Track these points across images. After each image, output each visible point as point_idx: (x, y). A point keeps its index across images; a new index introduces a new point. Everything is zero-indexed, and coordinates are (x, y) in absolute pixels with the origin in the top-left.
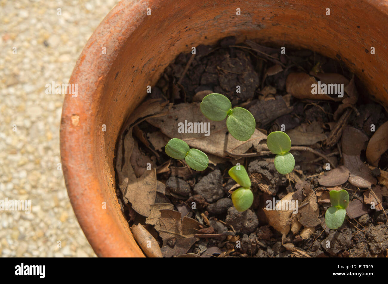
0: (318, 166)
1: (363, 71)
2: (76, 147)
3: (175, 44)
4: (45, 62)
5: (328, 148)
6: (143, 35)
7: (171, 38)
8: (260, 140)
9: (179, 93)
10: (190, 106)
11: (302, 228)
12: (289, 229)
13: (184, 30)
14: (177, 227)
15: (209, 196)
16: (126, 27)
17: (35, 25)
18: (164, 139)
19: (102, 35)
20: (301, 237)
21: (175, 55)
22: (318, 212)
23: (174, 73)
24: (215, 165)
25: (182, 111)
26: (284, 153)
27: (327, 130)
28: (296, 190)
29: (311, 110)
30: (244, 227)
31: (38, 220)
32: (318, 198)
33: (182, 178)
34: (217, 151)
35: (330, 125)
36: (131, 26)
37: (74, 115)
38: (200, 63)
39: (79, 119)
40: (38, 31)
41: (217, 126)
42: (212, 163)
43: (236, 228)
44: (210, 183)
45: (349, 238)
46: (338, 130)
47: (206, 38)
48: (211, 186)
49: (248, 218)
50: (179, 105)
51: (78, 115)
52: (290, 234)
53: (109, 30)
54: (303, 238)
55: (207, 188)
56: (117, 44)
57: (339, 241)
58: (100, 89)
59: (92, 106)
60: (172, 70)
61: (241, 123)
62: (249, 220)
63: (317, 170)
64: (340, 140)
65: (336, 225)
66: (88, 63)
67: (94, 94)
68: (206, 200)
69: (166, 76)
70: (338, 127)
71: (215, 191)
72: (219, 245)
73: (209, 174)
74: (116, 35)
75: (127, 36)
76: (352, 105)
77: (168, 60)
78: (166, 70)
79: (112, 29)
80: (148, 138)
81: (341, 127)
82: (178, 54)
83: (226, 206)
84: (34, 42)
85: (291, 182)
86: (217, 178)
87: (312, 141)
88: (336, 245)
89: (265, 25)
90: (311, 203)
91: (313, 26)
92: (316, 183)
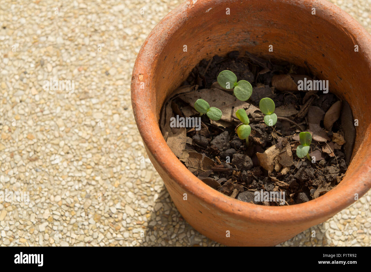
0: (292, 131)
1: (321, 72)
2: (141, 93)
3: (200, 50)
4: (106, 85)
5: (298, 119)
6: (182, 35)
7: (198, 44)
8: (254, 111)
9: (202, 83)
10: (209, 91)
11: (282, 168)
12: (273, 168)
13: (207, 40)
14: (199, 164)
15: (220, 147)
16: (173, 27)
17: (100, 61)
18: (191, 111)
19: (158, 30)
20: (281, 174)
21: (200, 60)
22: (292, 158)
23: (198, 72)
24: (225, 128)
25: (203, 93)
26: (270, 113)
27: (298, 109)
28: (278, 142)
29: (288, 96)
30: (244, 166)
31: (99, 186)
32: (292, 147)
33: (203, 135)
34: (226, 118)
35: (301, 106)
36: (175, 26)
37: (140, 74)
38: (215, 66)
39: (143, 77)
40: (102, 65)
41: (226, 103)
42: (223, 126)
43: (238, 167)
44: (222, 139)
45: (312, 173)
46: (305, 108)
47: (220, 50)
48: (222, 140)
49: (246, 160)
50: (202, 90)
51: (143, 74)
52: (274, 171)
53: (162, 27)
54: (282, 174)
55: (220, 141)
56: (167, 36)
57: (306, 172)
58: (156, 62)
59: (151, 71)
60: (197, 70)
61: (243, 90)
62: (247, 162)
63: (292, 134)
64: (307, 115)
65: (303, 155)
66: (149, 45)
67: (152, 64)
68: (218, 149)
69: (193, 74)
70: (305, 107)
71: (224, 144)
72: (227, 177)
73: (221, 134)
74: (166, 30)
75: (173, 32)
76: (315, 93)
77: (195, 63)
78: (193, 70)
79: (164, 27)
80: (181, 110)
81: (307, 106)
82: (202, 59)
83: (231, 153)
84: (99, 72)
85: (275, 138)
86: (226, 136)
87: (288, 114)
88: (303, 174)
89: (258, 42)
90: (288, 151)
91: (289, 41)
92: (291, 139)
